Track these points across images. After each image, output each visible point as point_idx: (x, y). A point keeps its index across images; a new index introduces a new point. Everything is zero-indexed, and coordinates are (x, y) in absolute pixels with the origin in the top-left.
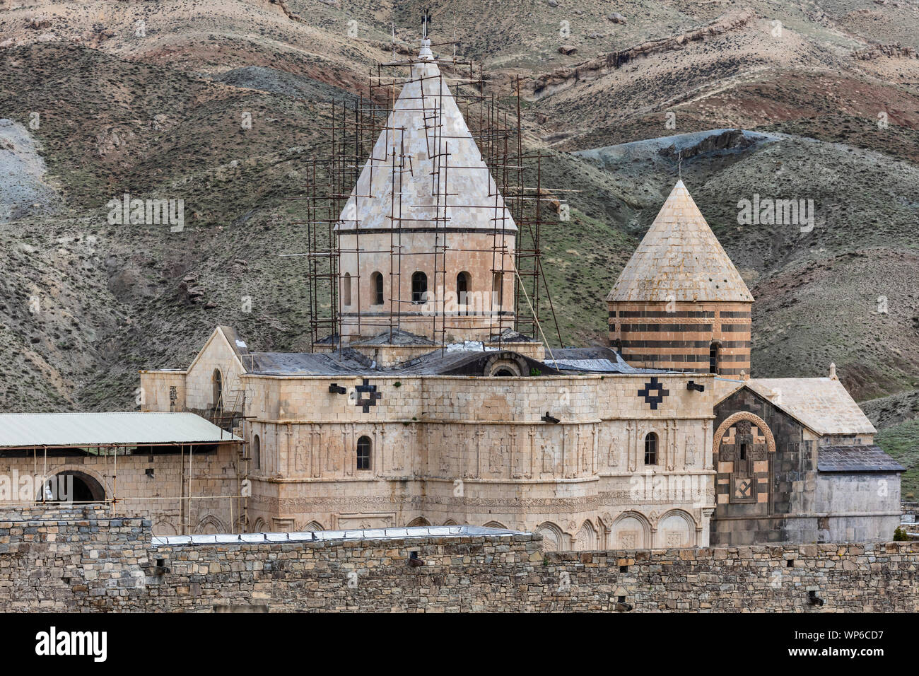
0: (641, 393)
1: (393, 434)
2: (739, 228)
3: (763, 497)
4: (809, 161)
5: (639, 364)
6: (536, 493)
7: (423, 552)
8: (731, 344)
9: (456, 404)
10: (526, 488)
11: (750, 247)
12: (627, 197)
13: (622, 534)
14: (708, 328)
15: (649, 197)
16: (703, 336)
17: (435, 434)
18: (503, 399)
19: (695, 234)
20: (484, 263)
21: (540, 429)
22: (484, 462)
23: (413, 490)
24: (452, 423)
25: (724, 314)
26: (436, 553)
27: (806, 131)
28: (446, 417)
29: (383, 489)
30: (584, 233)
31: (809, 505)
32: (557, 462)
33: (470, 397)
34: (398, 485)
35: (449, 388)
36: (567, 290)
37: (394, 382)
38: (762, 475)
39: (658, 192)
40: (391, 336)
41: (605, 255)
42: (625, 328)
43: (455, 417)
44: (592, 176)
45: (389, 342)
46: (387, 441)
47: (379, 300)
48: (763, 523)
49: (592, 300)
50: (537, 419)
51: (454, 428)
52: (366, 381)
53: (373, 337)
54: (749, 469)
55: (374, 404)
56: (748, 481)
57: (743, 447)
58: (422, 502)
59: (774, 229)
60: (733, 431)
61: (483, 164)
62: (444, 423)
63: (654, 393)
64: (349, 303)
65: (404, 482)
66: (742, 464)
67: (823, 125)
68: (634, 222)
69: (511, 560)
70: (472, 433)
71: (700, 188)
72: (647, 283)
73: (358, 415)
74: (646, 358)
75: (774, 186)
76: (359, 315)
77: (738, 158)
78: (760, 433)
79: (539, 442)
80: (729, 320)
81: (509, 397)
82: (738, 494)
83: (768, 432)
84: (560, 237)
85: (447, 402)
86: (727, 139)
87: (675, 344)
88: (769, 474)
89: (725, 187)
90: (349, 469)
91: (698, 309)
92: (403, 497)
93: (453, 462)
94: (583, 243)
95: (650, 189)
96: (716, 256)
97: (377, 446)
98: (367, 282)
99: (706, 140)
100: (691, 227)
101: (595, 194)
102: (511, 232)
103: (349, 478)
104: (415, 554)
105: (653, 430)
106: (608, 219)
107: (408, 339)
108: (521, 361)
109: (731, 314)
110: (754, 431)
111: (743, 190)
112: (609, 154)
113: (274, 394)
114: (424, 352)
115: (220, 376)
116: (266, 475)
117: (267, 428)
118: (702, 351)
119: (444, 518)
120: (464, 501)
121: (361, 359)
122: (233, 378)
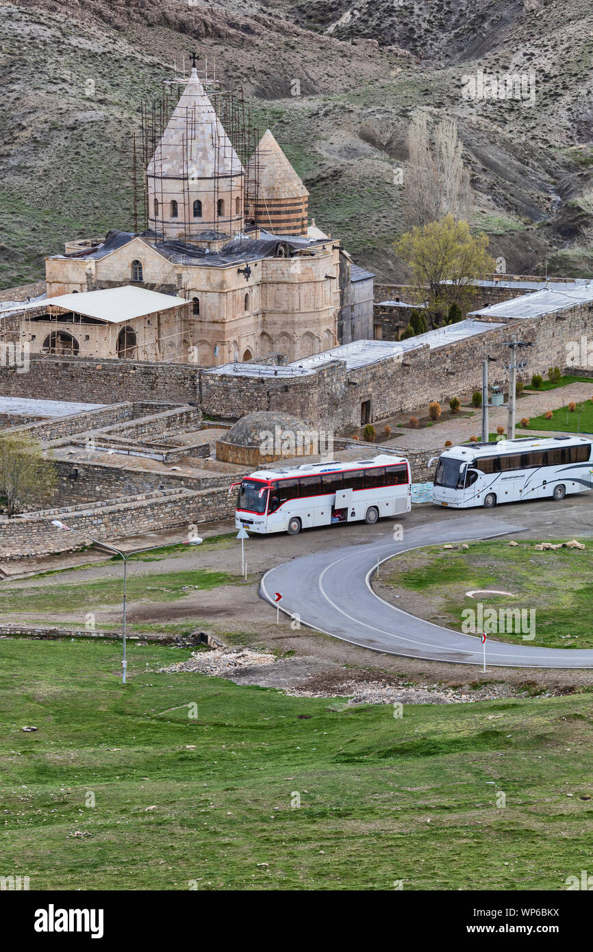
1: (255, 291)
6: (324, 315)
9: (286, 272)
10: (321, 313)
14: (300, 211)
17: (271, 290)
18: (311, 269)
21: (324, 282)
22: (302, 302)
23: (260, 318)
24: (283, 283)
25: (305, 203)
28: (279, 280)
29: (252, 320)
34: (256, 317)
35: (281, 265)
37: (255, 264)
43: (287, 279)
45: (216, 238)
46: (253, 295)
51: (285, 286)
52: (247, 265)
53: (196, 235)
55: (249, 276)
58: (263, 324)
62: (279, 283)
65: (258, 315)
70: (296, 287)
72: (272, 189)
73: (245, 283)
79: (324, 289)
81: (314, 268)
85: (279, 272)
90: (243, 311)
92: (257, 323)
93: (285, 303)
97: (250, 298)
103: (243, 316)
107: (220, 236)
108: (287, 245)
113: (216, 277)
114: (228, 242)
115: (137, 264)
116: (209, 318)
117: (209, 294)
118: (299, 223)
119: (279, 331)
120: (293, 323)
121: (194, 248)
122: (156, 266)
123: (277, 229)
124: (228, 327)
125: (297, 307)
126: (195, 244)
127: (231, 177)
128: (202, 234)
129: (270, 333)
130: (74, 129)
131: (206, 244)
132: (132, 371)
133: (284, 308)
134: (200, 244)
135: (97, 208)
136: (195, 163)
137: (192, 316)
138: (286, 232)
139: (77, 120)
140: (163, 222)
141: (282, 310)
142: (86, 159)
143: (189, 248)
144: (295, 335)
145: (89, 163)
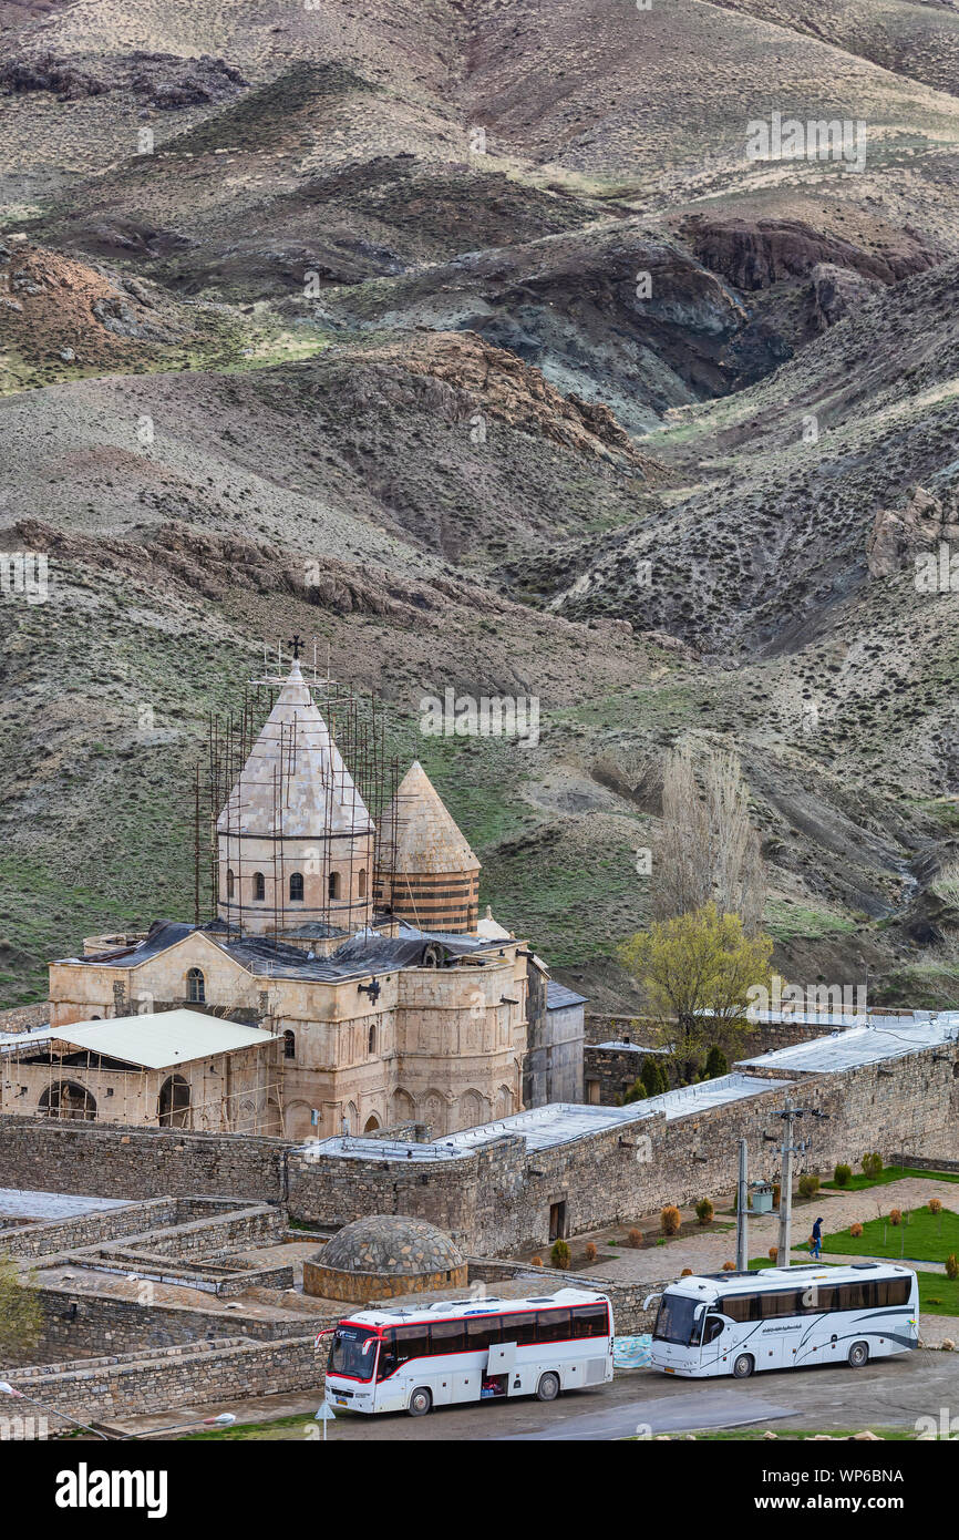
1: (386, 1021)
6: (498, 1062)
9: (437, 993)
14: (466, 893)
17: (413, 1020)
18: (478, 987)
21: (499, 1009)
22: (463, 1040)
24: (434, 1009)
28: (426, 1003)
29: (381, 1068)
33: (452, 987)
34: (387, 1063)
35: (429, 980)
37: (387, 977)
43: (438, 1004)
46: (383, 1028)
50: (497, 1001)
51: (435, 1013)
52: (374, 979)
53: (294, 930)
55: (377, 998)
62: (425, 1009)
65: (391, 1060)
70: (453, 1017)
72: (420, 857)
73: (370, 1008)
79: (499, 1020)
81: (482, 985)
85: (428, 991)
90: (366, 1054)
93: (434, 1041)
97: (378, 1033)
98: (287, 882)
103: (366, 1062)
108: (439, 948)
113: (323, 998)
114: (344, 942)
115: (195, 976)
116: (310, 1064)
117: (310, 1024)
118: (464, 913)
119: (424, 1087)
120: (448, 1074)
121: (290, 950)
122: (227, 977)
123: (428, 922)
124: (340, 1079)
125: (454, 1048)
126: (291, 944)
127: (352, 836)
128: (304, 928)
129: (409, 1090)
130: (129, 756)
131: (309, 944)
132: (179, 1148)
133: (434, 1049)
134: (299, 943)
135: (162, 885)
136: (294, 812)
137: (283, 1061)
138: (443, 927)
139: (134, 743)
140: (241, 908)
141: (429, 1052)
142: (148, 806)
143: (282, 951)
144: (450, 1094)
145: (152, 812)
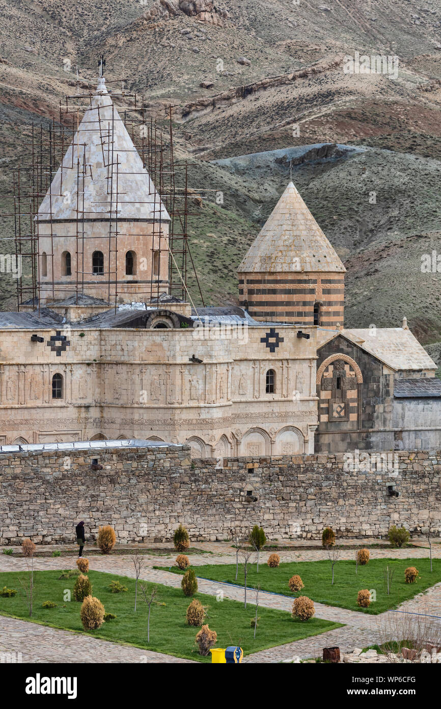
0: (263, 340)
1: (79, 372)
2: (334, 217)
3: (353, 417)
4: (386, 167)
5: (261, 318)
6: (185, 415)
7: (103, 460)
8: (330, 304)
9: (125, 349)
10: (178, 411)
11: (343, 231)
12: (251, 194)
13: (249, 445)
14: (312, 291)
15: (268, 194)
16: (308, 298)
17: (110, 372)
18: (161, 345)
19: (302, 222)
20: (146, 244)
21: (188, 367)
23: (94, 413)
24: (123, 363)
25: (324, 281)
26: (112, 460)
27: (384, 145)
28: (118, 359)
29: (72, 413)
30: (220, 221)
31: (388, 422)
32: (200, 392)
33: (136, 344)
34: (83, 410)
35: (120, 337)
36: (207, 264)
37: (79, 333)
38: (353, 400)
39: (274, 190)
40: (77, 299)
41: (236, 237)
42: (251, 292)
43: (125, 359)
44: (226, 179)
45: (76, 303)
46: (74, 377)
47: (68, 272)
48: (354, 436)
49: (226, 271)
50: (186, 360)
51: (124, 367)
52: (59, 333)
53: (64, 300)
54: (343, 395)
55: (65, 350)
56: (343, 405)
57: (339, 380)
58: (101, 422)
59: (361, 218)
60: (331, 368)
61: (145, 171)
62: (117, 364)
63: (272, 340)
64: (45, 275)
65: (87, 407)
66: (338, 392)
67: (397, 140)
68: (257, 212)
69: (167, 465)
70: (137, 370)
71: (306, 187)
72: (267, 259)
73: (52, 357)
74: (267, 314)
75: (360, 185)
76: (53, 284)
77: (334, 165)
78: (351, 369)
79: (187, 377)
80: (328, 286)
81: (165, 344)
82: (335, 414)
83: (358, 369)
84: (202, 224)
85: (119, 348)
86: (325, 151)
87: (288, 304)
88: (358, 400)
89: (324, 186)
90: (46, 398)
91: (305, 277)
92: (86, 419)
93: (124, 392)
94: (219, 228)
95: (269, 188)
96: (319, 238)
97: (67, 381)
98: (59, 259)
99: (310, 151)
100: (300, 217)
101: (228, 192)
102: (166, 221)
103: (46, 405)
104: (96, 460)
105: (272, 367)
106: (237, 210)
107: (90, 301)
108: (174, 317)
109: (329, 281)
110: (347, 368)
111: (338, 189)
112: (238, 162)
120: (132, 422)
121: (55, 316)
125: (138, 399)
126: (56, 311)
128: (70, 298)
133: (123, 399)
134: (60, 311)
141: (121, 402)
